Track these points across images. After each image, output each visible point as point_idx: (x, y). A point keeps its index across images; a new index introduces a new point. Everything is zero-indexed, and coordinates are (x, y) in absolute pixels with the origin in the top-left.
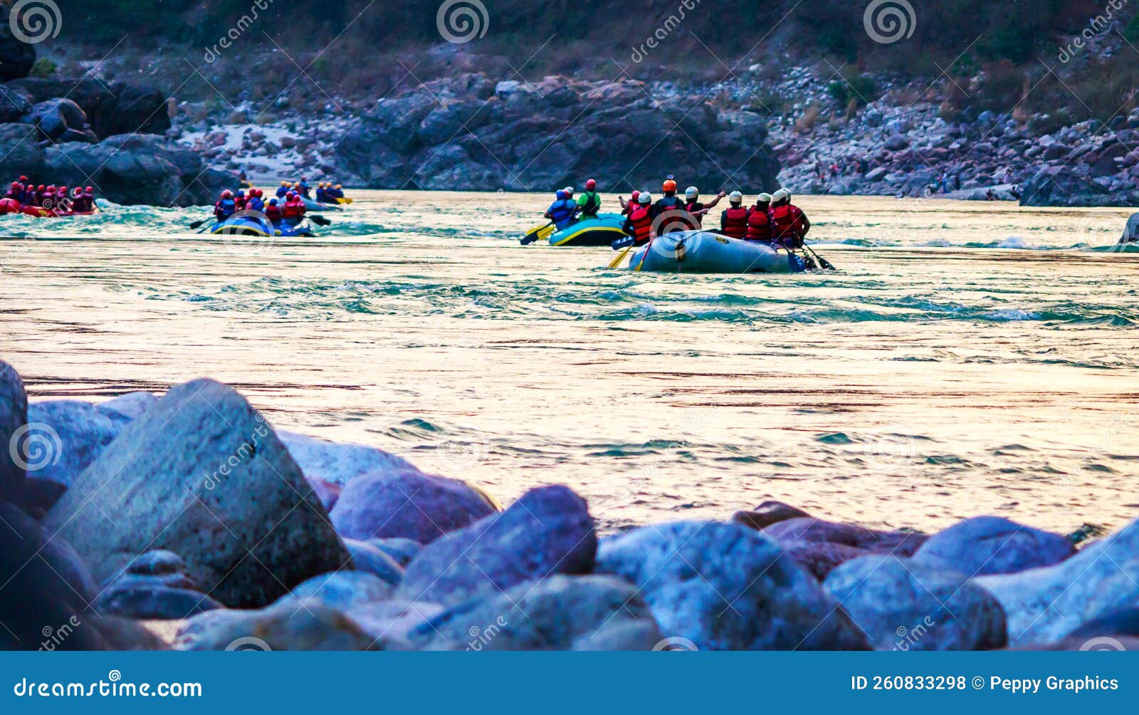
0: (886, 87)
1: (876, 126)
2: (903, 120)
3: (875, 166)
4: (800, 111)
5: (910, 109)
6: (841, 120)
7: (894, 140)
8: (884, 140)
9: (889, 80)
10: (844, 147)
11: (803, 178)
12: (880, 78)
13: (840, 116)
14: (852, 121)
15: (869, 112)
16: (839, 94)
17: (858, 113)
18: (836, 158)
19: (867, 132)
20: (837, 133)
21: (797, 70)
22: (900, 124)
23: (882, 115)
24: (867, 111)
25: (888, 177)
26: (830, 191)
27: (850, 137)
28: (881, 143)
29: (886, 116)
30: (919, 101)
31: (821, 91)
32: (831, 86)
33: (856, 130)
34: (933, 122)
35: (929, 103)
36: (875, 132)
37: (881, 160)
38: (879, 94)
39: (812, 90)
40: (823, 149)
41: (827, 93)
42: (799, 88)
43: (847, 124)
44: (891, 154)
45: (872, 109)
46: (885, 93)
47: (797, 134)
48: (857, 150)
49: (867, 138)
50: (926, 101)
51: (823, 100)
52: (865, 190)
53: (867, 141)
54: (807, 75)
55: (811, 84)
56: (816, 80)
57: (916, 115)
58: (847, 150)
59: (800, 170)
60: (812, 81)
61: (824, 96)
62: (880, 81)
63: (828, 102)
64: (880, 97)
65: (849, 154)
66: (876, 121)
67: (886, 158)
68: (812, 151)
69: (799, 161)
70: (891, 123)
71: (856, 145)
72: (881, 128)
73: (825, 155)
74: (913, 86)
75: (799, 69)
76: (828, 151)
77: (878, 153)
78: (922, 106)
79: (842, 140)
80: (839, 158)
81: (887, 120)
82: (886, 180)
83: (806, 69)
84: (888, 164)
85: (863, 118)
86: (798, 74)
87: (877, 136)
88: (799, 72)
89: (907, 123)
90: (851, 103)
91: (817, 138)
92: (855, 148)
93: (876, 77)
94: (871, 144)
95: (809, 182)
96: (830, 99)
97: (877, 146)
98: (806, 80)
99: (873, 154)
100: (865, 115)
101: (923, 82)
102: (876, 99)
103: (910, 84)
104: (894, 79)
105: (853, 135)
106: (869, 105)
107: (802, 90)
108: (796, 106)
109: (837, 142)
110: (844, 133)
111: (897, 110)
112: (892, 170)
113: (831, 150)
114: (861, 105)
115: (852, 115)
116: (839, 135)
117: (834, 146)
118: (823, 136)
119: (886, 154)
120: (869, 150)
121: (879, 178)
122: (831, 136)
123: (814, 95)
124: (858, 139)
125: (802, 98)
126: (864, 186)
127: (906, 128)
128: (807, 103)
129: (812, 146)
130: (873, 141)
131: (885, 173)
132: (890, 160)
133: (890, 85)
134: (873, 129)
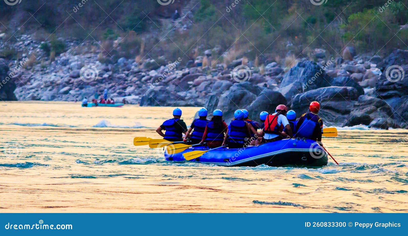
0: (71, 45)
1: (65, 65)
2: (79, 63)
3: (64, 86)
4: (25, 57)
5: (83, 57)
6: (47, 62)
7: (74, 73)
8: (69, 73)
9: (72, 42)
10: (48, 76)
11: (28, 92)
12: (67, 41)
13: (47, 60)
14: (53, 63)
15: (62, 58)
16: (46, 49)
17: (56, 59)
18: (44, 82)
19: (61, 69)
20: (45, 69)
21: (24, 36)
22: (78, 65)
23: (68, 60)
24: (61, 58)
25: (71, 92)
26: (42, 99)
27: (52, 71)
28: (68, 74)
29: (70, 61)
30: (87, 53)
31: (37, 47)
32: (42, 45)
33: (55, 68)
34: (95, 63)
35: (92, 54)
36: (65, 68)
37: (68, 83)
39: (33, 47)
40: (38, 77)
41: (39, 48)
42: (25, 46)
43: (50, 64)
44: (73, 80)
45: (63, 57)
46: (70, 49)
47: (24, 70)
48: (55, 78)
49: (60, 72)
50: (91, 52)
51: (38, 52)
52: (60, 98)
53: (60, 74)
54: (30, 39)
55: (32, 44)
56: (34, 41)
57: (86, 60)
58: (50, 78)
59: (25, 88)
60: (32, 42)
61: (38, 50)
62: (67, 42)
63: (40, 53)
64: (67, 50)
65: (51, 80)
66: (65, 63)
67: (70, 82)
68: (32, 79)
69: (25, 83)
70: (73, 64)
71: (55, 75)
72: (68, 66)
73: (39, 80)
74: (84, 45)
75: (26, 36)
76: (40, 78)
77: (66, 79)
78: (89, 55)
79: (48, 73)
80: (46, 82)
81: (71, 63)
82: (70, 94)
83: (29, 36)
84: (71, 85)
85: (59, 62)
86: (25, 39)
87: (65, 71)
88: (25, 37)
89: (81, 64)
90: (52, 54)
91: (35, 72)
92: (54, 77)
93: (65, 40)
94: (62, 75)
95: (30, 95)
96: (42, 51)
97: (66, 76)
98: (29, 42)
99: (63, 80)
100: (59, 60)
101: (90, 42)
102: (65, 51)
103: (83, 44)
104: (74, 41)
105: (54, 70)
106: (61, 55)
107: (27, 47)
108: (24, 55)
109: (45, 73)
110: (49, 69)
111: (76, 57)
112: (74, 88)
113: (42, 78)
114: (58, 54)
115: (53, 60)
116: (46, 70)
117: (43, 76)
118: (38, 71)
119: (70, 80)
120: (62, 78)
121: (66, 92)
122: (42, 71)
123: (33, 49)
124: (56, 73)
125: (27, 51)
126: (59, 97)
127: (80, 67)
128: (30, 53)
129: (32, 76)
130: (64, 73)
131: (70, 90)
132: (72, 83)
133: (72, 44)
134: (63, 67)
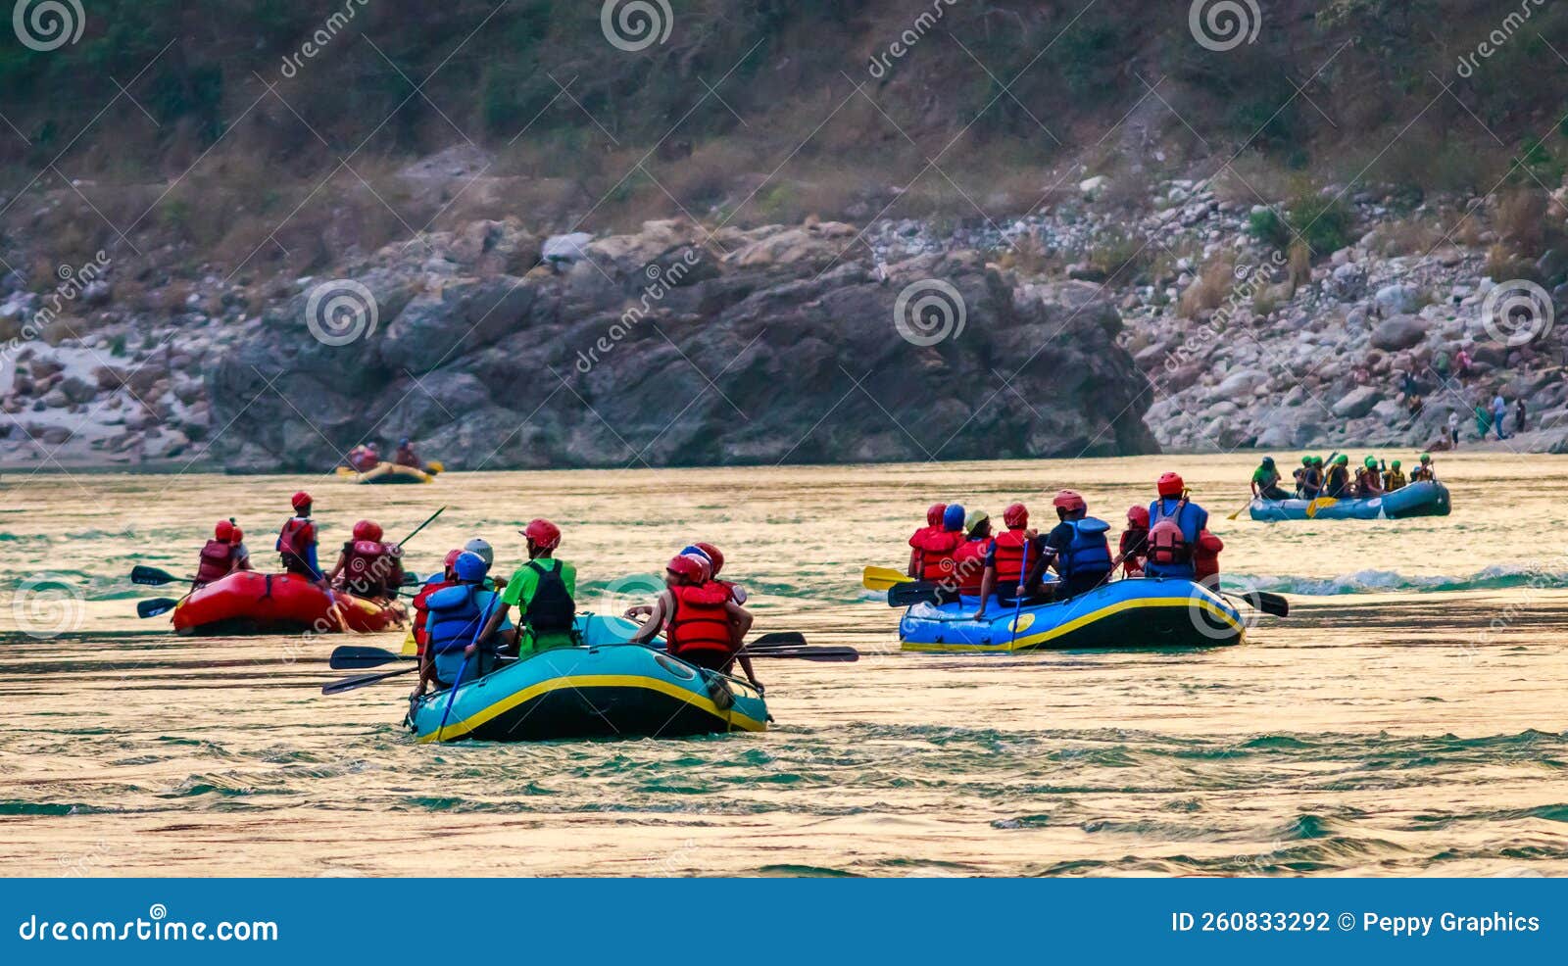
0: (1372, 216)
1: (1353, 299)
2: (1411, 285)
3: (1351, 385)
4: (1190, 272)
5: (1424, 261)
6: (1279, 290)
7: (1392, 327)
8: (1371, 329)
9: (1377, 201)
10: (1286, 347)
11: (1204, 413)
12: (1356, 197)
13: (1276, 280)
14: (1302, 290)
15: (1338, 271)
16: (1272, 234)
17: (1315, 273)
18: (1270, 370)
19: (1336, 314)
20: (1271, 316)
21: (1180, 187)
22: (1404, 294)
23: (1364, 277)
24: (1333, 269)
25: (1381, 407)
26: (1260, 441)
27: (1300, 325)
28: (1366, 335)
29: (1373, 279)
30: (1443, 243)
31: (1234, 229)
32: (1254, 218)
33: (1311, 310)
34: (1475, 286)
35: (1464, 247)
36: (1351, 312)
38: (1359, 230)
39: (1216, 227)
40: (1242, 352)
41: (1246, 232)
42: (1186, 225)
43: (1291, 296)
44: (1386, 357)
45: (1343, 264)
46: (1370, 230)
47: (1187, 321)
48: (1314, 352)
49: (1334, 325)
50: (1459, 242)
51: (1239, 249)
52: (1335, 436)
53: (1336, 334)
54: (1204, 196)
55: (1212, 216)
56: (1221, 207)
57: (1436, 273)
58: (1294, 352)
59: (1194, 398)
60: (1214, 208)
61: (1241, 240)
62: (1359, 203)
63: (1249, 251)
64: (1359, 238)
65: (1298, 360)
66: (1352, 289)
67: (1376, 367)
68: (1220, 358)
69: (1191, 380)
70: (1383, 292)
71: (1312, 342)
72: (1364, 303)
73: (1246, 364)
74: (1429, 211)
75: (1187, 183)
76: (1254, 356)
77: (1359, 356)
78: (1448, 254)
79: (1283, 332)
80: (1276, 371)
81: (1375, 287)
82: (1377, 415)
83: (1200, 184)
84: (1380, 379)
85: (1326, 285)
86: (1184, 195)
87: (1355, 320)
88: (1186, 190)
89: (1418, 291)
90: (1300, 249)
91: (1229, 330)
92: (1310, 348)
93: (1350, 195)
94: (1342, 338)
95: (1215, 424)
96: (1255, 245)
97: (1355, 342)
98: (1201, 207)
99: (1348, 359)
100: (1329, 278)
101: (1452, 201)
102: (1353, 241)
103: (1423, 207)
104: (1388, 198)
105: (1306, 320)
106: (1336, 256)
107: (1194, 230)
108: (1182, 263)
109: (1272, 335)
110: (1286, 317)
111: (1396, 265)
112: (1390, 390)
113: (1260, 353)
114: (1321, 255)
115: (1303, 277)
116: (1274, 322)
117: (1264, 345)
118: (1242, 324)
119: (1375, 359)
120: (1340, 352)
121: (1361, 411)
122: (1258, 324)
123: (1219, 238)
124: (1315, 330)
125: (1195, 246)
126: (1332, 429)
127: (1417, 302)
128: (1206, 255)
129: (1219, 347)
130: (1349, 332)
131: (1376, 398)
132: (1385, 372)
133: (1379, 210)
134: (1347, 305)
